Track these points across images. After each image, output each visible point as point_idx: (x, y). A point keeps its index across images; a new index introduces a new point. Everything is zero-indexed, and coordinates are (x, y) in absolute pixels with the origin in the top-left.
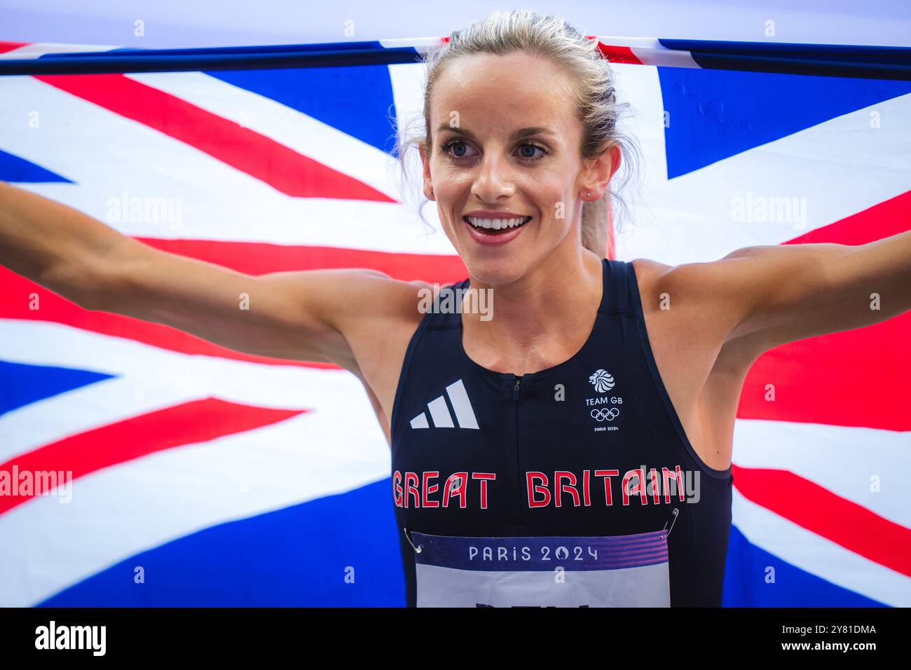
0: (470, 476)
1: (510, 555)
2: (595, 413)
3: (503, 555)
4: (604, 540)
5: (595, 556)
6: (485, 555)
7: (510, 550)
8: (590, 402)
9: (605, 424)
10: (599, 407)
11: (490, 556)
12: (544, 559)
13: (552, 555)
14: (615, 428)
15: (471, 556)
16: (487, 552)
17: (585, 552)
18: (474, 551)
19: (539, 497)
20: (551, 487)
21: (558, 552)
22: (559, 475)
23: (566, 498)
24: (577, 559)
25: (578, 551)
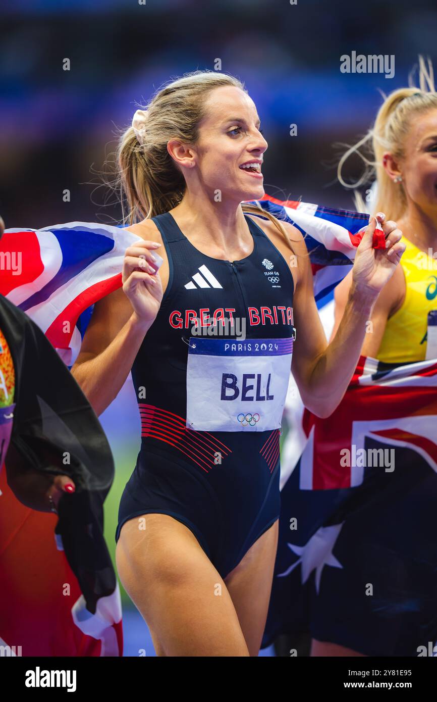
0: (224, 310)
1: (243, 348)
2: (270, 279)
3: (241, 348)
4: (280, 340)
5: (277, 348)
6: (233, 348)
7: (243, 346)
8: (266, 273)
9: (275, 284)
10: (271, 276)
11: (235, 349)
12: (256, 350)
13: (259, 348)
14: (280, 287)
15: (226, 349)
16: (234, 346)
17: (274, 346)
18: (227, 346)
19: (255, 320)
20: (260, 314)
21: (262, 347)
22: (263, 309)
23: (267, 320)
24: (270, 350)
25: (271, 346)
